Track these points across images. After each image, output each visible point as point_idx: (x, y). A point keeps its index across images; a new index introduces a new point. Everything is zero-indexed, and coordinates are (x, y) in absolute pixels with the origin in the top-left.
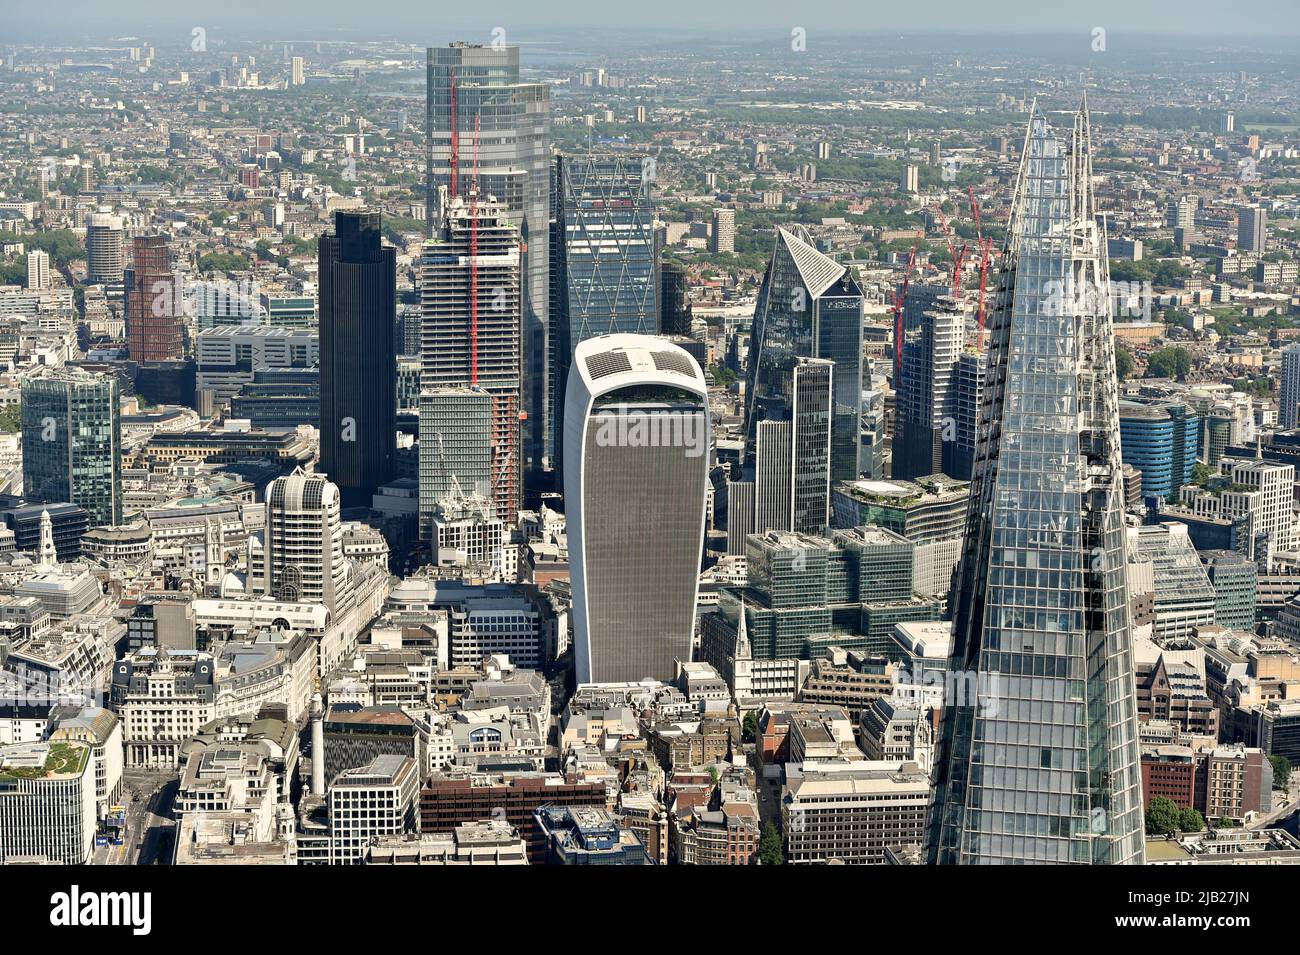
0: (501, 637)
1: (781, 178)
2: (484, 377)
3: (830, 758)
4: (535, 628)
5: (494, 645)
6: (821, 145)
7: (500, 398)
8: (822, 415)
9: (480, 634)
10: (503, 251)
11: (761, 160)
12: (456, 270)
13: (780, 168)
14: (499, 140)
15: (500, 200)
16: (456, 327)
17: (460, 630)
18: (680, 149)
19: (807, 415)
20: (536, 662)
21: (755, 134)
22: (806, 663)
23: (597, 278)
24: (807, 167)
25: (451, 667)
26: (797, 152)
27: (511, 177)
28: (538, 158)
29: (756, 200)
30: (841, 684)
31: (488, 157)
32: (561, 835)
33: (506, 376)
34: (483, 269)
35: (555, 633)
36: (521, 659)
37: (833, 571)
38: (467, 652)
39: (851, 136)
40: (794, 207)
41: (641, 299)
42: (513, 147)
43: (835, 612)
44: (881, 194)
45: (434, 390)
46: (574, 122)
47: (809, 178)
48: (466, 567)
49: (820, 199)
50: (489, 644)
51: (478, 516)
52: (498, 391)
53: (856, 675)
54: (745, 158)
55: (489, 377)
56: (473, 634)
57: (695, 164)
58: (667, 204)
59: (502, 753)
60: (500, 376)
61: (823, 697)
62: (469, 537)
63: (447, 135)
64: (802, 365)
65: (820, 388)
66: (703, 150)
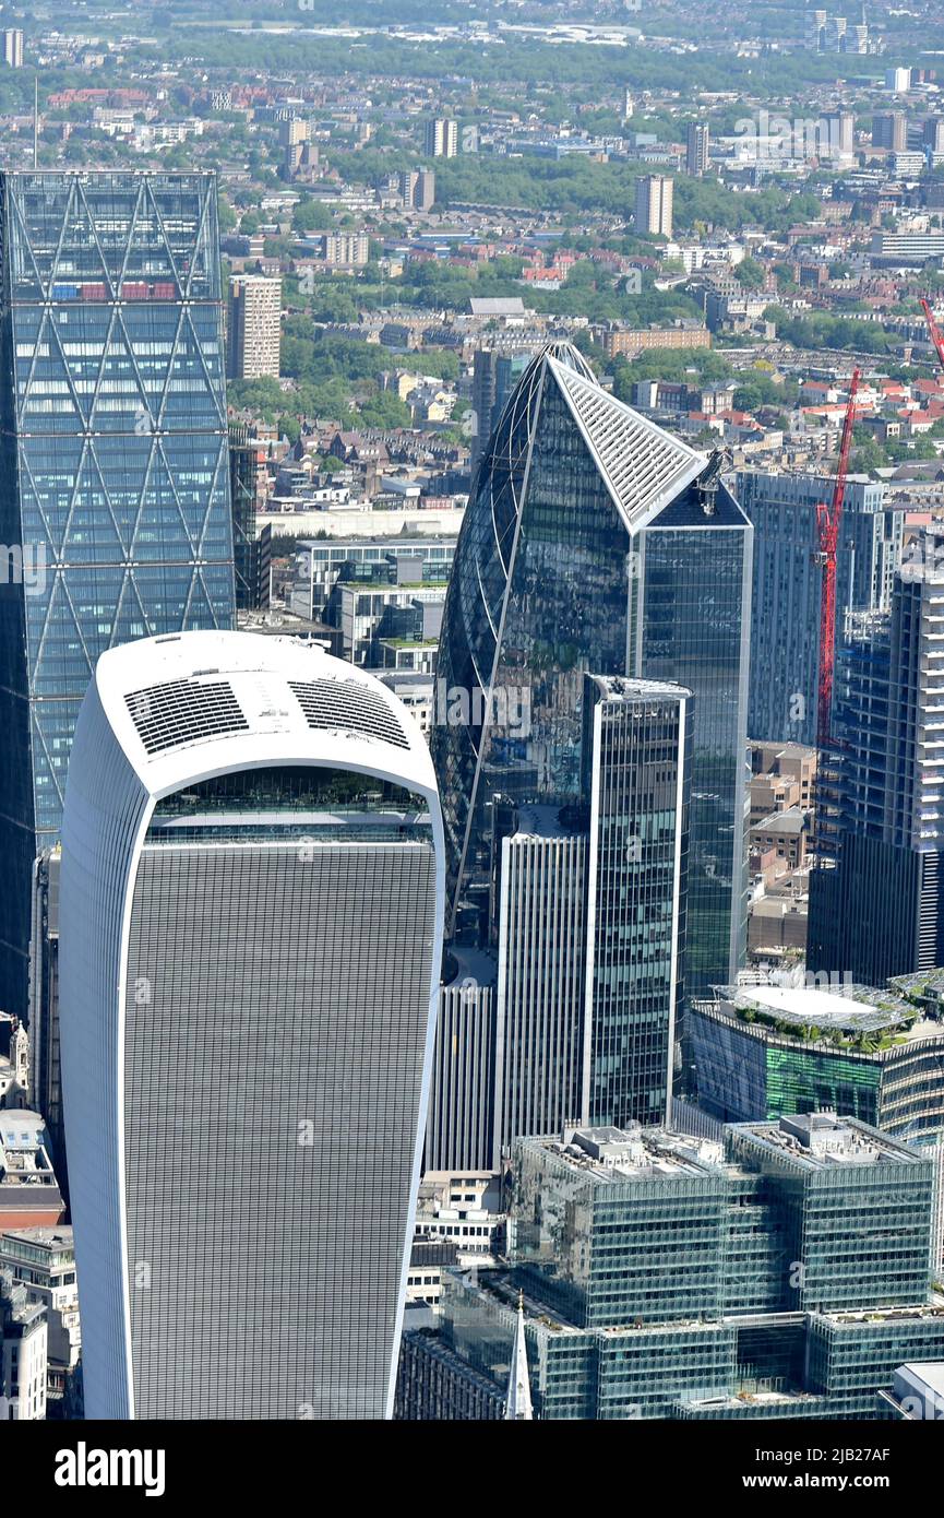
1: (355, 200)
6: (440, 126)
8: (659, 821)
11: (304, 158)
13: (348, 177)
18: (111, 129)
19: (624, 821)
21: (279, 97)
24: (414, 177)
26: (379, 139)
29: (307, 252)
39: (494, 103)
40: (396, 270)
43: (743, 1334)
44: (590, 241)
47: (419, 201)
49: (455, 253)
54: (264, 152)
64: (615, 697)
65: (657, 753)
66: (165, 132)
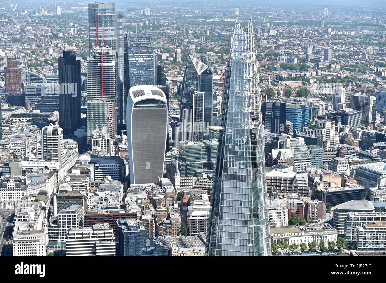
0: (109, 171)
1: (195, 40)
2: (105, 97)
3: (201, 205)
4: (119, 169)
5: (107, 173)
6: (207, 31)
7: (110, 103)
8: (201, 108)
9: (103, 170)
10: (110, 61)
11: (190, 35)
12: (97, 67)
13: (195, 38)
14: (109, 30)
15: (110, 47)
16: (97, 83)
17: (97, 169)
18: (167, 32)
19: (197, 108)
20: (119, 178)
21: (189, 28)
22: (196, 178)
23: (137, 69)
24: (203, 37)
25: (95, 180)
26: (200, 33)
27: (113, 40)
28: (121, 35)
29: (188, 47)
30: (205, 184)
31: (107, 35)
32: (123, 227)
33: (112, 97)
34: (105, 67)
35: (125, 170)
36: (115, 177)
37: (203, 152)
38: (99, 176)
39: (216, 28)
40: (199, 49)
41: (150, 75)
42: (113, 32)
43: (203, 163)
44: (224, 45)
45: (91, 101)
46: (137, 25)
47: (203, 40)
48: (100, 151)
49: (206, 46)
50: (106, 173)
51: (103, 137)
52: (110, 101)
53: (209, 181)
54: (186, 35)
55: (107, 97)
56: (101, 170)
57: (171, 36)
58: (163, 48)
59: (108, 204)
60: (110, 97)
61: (200, 188)
62: (101, 143)
63: (94, 28)
64: (196, 93)
65: (201, 100)
66: (174, 32)
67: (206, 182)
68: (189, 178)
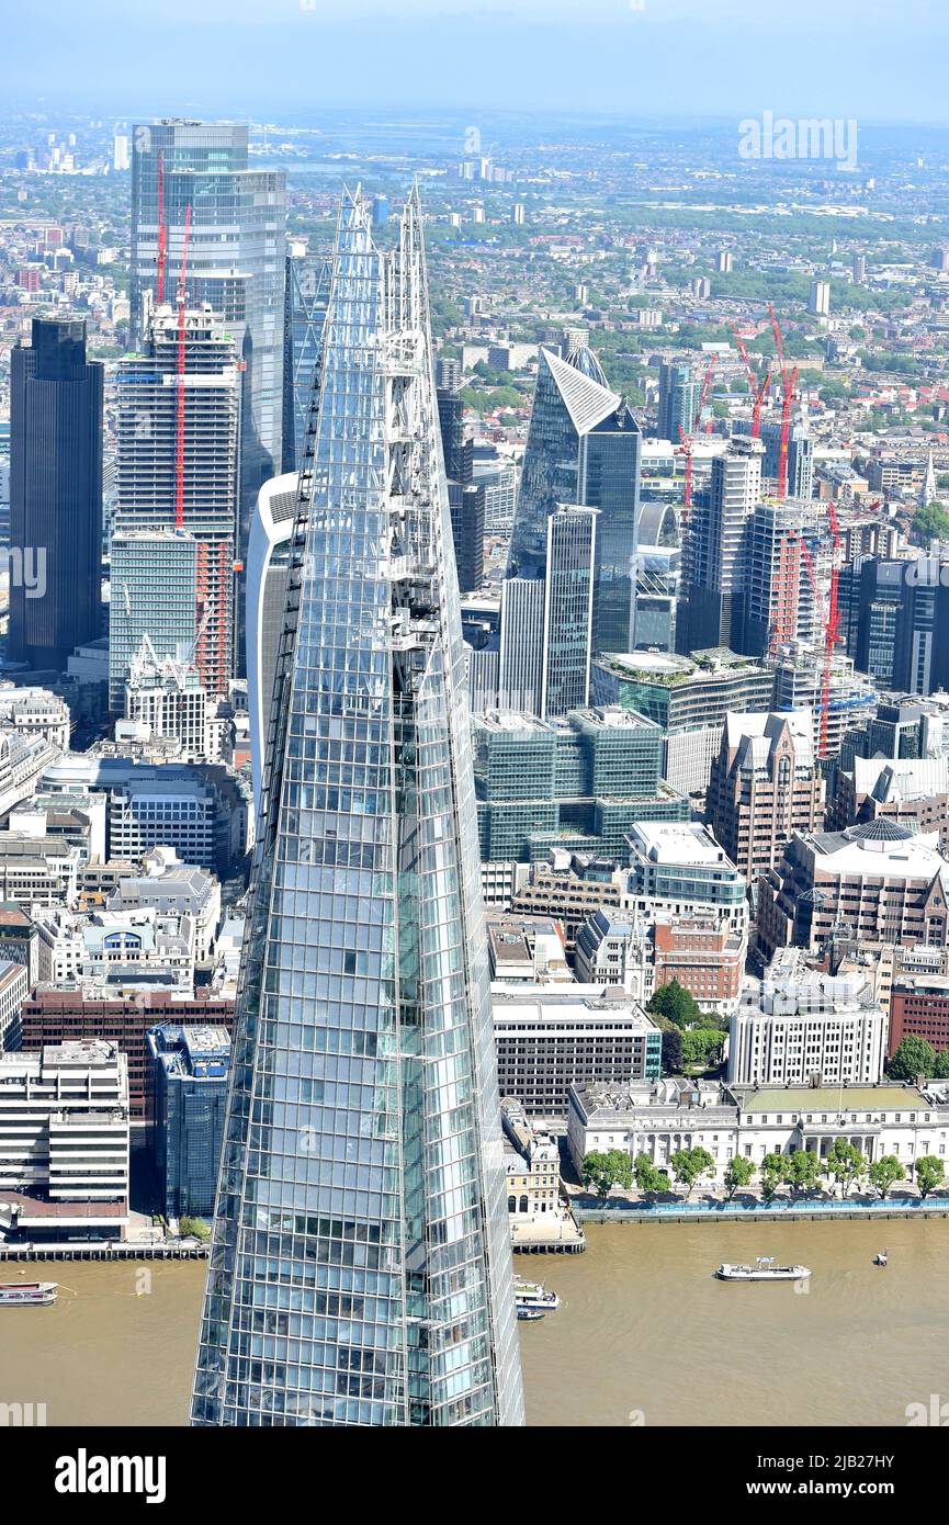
0: (168, 827)
1: (669, 294)
2: (191, 518)
3: (525, 979)
4: (208, 817)
5: (160, 835)
6: (723, 255)
7: (210, 545)
8: (582, 574)
9: (144, 822)
10: (216, 369)
11: (648, 272)
12: (161, 390)
13: (670, 281)
14: (218, 237)
15: (216, 309)
16: (159, 458)
17: (119, 817)
18: (556, 257)
19: (564, 573)
20: (210, 857)
21: (651, 240)
22: (526, 866)
24: (699, 282)
25: (108, 858)
26: (695, 263)
27: (230, 282)
28: (270, 259)
29: (631, 319)
30: (560, 892)
31: (214, 256)
32: (169, 1059)
33: (217, 518)
34: (193, 390)
35: (243, 824)
36: (192, 853)
37: (565, 760)
38: (127, 844)
39: (766, 245)
40: (676, 329)
42: (236, 245)
43: (563, 807)
44: (782, 316)
45: (132, 532)
46: (438, 221)
47: (702, 295)
48: (149, 744)
49: (709, 320)
50: (155, 831)
51: (172, 682)
52: (209, 536)
53: (578, 883)
54: (633, 269)
55: (198, 519)
56: (135, 822)
57: (570, 275)
58: (521, 321)
59: (143, 962)
60: (211, 518)
61: (537, 908)
62: (165, 709)
63: (154, 229)
64: (560, 513)
65: (580, 540)
66: (585, 258)
67: (565, 886)
68: (500, 868)
